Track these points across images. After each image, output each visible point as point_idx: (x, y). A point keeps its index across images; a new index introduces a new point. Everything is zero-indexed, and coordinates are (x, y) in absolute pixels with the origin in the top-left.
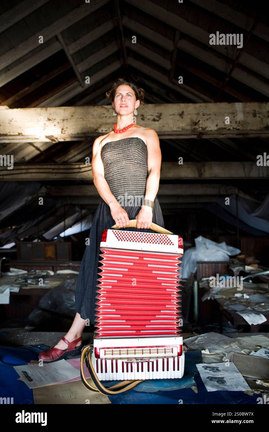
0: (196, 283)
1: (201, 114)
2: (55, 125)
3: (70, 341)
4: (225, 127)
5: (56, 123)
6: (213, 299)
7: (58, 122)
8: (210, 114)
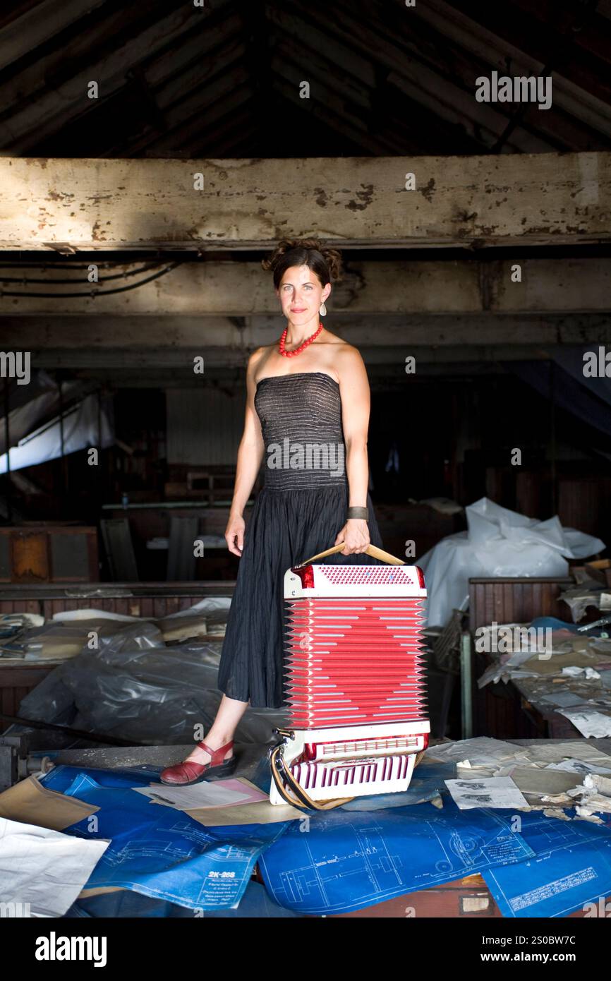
0: (466, 640)
1: (482, 187)
2: (73, 214)
3: (215, 749)
4: (547, 225)
5: (75, 206)
6: (505, 680)
7: (83, 205)
8: (506, 188)
